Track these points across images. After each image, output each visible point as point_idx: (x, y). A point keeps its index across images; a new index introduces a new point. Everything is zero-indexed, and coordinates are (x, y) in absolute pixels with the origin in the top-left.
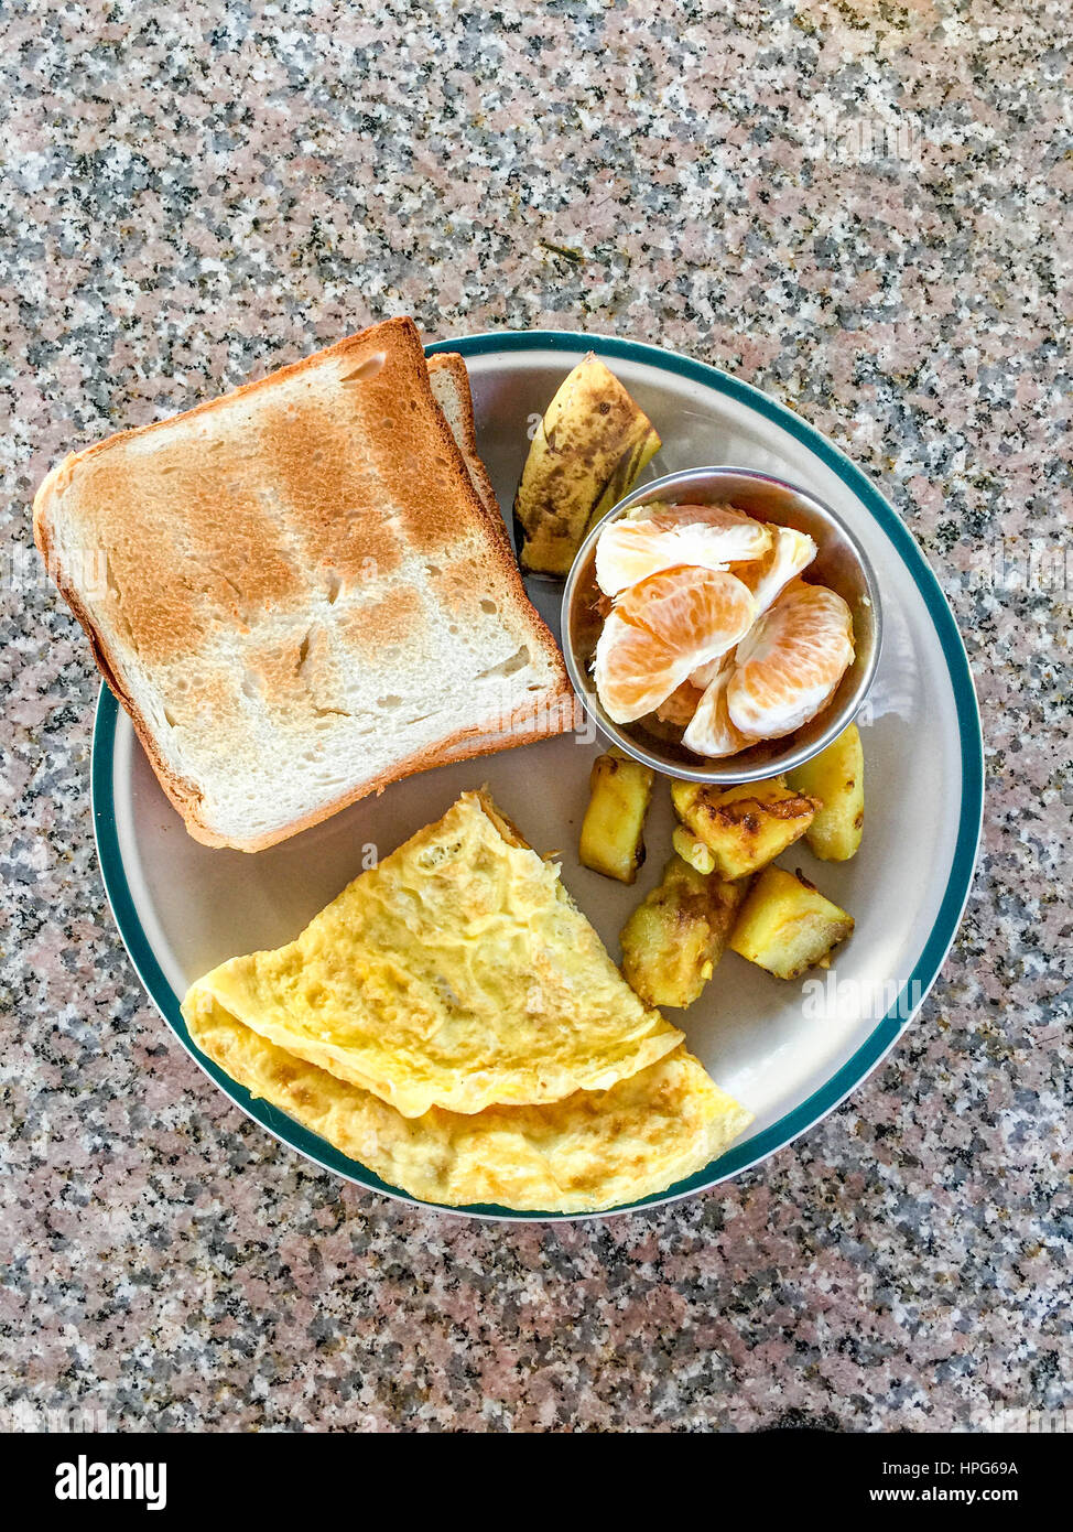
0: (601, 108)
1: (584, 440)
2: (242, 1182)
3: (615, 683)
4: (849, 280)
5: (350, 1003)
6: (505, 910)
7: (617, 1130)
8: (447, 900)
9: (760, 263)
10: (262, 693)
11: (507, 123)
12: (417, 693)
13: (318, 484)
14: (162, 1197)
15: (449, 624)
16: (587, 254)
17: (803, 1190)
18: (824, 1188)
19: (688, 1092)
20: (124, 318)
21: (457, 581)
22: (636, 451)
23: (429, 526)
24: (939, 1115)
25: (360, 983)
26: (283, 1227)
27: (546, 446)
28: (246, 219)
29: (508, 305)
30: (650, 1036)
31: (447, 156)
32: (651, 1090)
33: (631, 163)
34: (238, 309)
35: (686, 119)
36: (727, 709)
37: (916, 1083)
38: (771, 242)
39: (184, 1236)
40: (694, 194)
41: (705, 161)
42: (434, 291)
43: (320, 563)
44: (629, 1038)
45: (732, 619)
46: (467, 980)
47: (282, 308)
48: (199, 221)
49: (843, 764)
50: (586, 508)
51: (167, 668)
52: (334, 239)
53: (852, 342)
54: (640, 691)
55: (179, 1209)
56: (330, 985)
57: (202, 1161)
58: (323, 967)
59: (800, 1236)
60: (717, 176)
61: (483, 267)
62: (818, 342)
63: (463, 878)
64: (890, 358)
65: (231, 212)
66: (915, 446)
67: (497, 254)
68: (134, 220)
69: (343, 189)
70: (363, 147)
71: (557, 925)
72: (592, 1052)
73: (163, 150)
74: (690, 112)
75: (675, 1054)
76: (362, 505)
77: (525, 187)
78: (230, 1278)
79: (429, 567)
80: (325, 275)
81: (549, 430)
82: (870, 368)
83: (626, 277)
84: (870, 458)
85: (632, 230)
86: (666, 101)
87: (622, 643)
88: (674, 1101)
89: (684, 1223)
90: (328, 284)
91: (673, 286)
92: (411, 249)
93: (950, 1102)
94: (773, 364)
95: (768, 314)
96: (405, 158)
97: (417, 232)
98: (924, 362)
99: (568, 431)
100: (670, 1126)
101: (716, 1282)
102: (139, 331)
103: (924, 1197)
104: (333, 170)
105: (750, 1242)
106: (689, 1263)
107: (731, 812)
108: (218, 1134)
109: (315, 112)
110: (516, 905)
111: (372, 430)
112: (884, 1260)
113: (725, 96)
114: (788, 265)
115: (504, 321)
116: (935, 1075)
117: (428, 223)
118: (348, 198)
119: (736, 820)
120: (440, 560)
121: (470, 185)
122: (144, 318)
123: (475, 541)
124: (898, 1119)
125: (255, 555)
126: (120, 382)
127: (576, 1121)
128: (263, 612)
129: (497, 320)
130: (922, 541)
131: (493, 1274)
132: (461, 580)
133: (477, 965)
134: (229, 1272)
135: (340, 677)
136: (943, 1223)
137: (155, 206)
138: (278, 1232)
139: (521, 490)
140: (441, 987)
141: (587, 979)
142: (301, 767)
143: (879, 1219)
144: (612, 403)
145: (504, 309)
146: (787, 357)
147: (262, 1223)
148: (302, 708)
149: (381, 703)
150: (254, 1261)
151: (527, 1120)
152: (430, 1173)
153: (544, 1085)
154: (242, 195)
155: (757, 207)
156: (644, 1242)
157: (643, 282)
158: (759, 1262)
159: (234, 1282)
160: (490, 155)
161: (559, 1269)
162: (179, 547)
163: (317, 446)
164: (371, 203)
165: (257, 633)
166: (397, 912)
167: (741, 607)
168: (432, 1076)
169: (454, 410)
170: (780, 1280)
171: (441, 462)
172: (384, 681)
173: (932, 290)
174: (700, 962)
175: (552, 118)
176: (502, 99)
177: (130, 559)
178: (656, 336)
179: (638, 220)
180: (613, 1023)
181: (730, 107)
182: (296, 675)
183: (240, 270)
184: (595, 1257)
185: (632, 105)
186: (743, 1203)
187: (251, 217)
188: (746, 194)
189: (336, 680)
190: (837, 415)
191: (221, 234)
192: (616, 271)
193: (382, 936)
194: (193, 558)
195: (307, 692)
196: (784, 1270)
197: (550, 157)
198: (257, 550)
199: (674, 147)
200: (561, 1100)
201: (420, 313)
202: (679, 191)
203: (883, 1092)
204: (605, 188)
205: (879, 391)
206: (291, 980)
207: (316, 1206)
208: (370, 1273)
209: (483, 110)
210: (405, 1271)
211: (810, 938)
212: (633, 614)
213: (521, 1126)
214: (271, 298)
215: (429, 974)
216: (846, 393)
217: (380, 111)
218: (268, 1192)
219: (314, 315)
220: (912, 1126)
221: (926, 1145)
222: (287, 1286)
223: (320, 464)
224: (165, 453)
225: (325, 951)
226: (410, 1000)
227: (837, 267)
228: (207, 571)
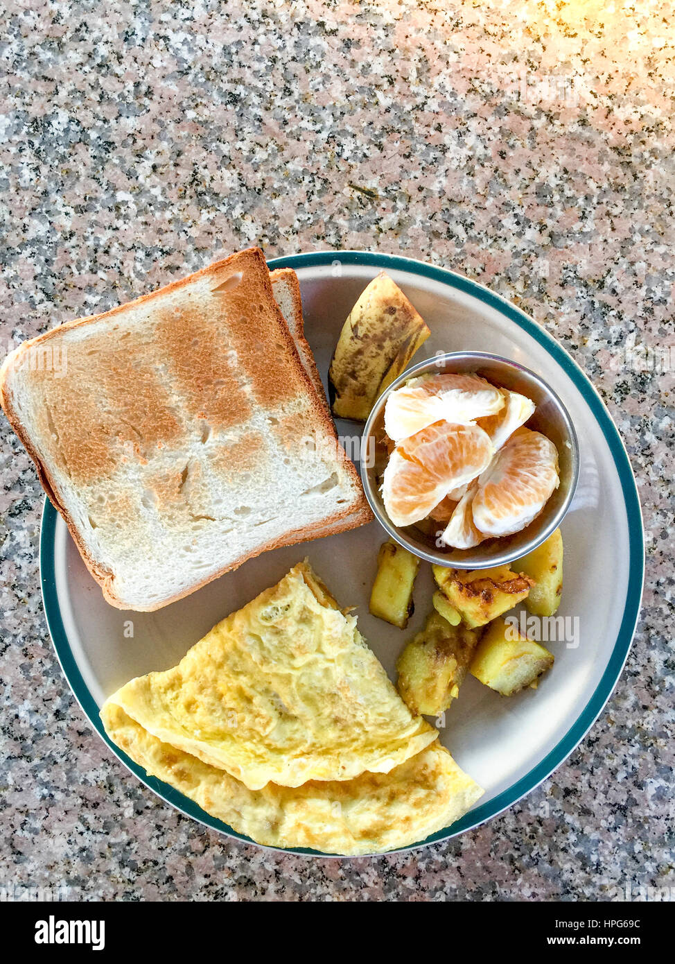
0: (392, 91)
1: (378, 332)
2: (142, 820)
3: (396, 500)
4: (559, 213)
5: (214, 711)
6: (319, 650)
7: (393, 797)
8: (280, 642)
9: (499, 201)
10: (156, 506)
11: (327, 101)
12: (262, 505)
13: (195, 362)
14: (88, 829)
15: (284, 458)
16: (381, 193)
17: (515, 831)
18: (528, 829)
19: (440, 773)
20: (64, 232)
21: (290, 428)
22: (413, 339)
23: (271, 391)
24: (606, 782)
25: (220, 697)
26: (169, 850)
27: (352, 334)
28: (148, 164)
29: (326, 228)
30: (415, 735)
31: (286, 123)
32: (416, 771)
33: (412, 129)
34: (142, 227)
35: (449, 99)
36: (472, 517)
37: (592, 760)
38: (506, 185)
39: (102, 855)
40: (455, 152)
41: (462, 128)
42: (276, 217)
43: (196, 416)
44: (402, 736)
45: (477, 458)
46: (293, 696)
47: (172, 227)
48: (115, 165)
49: (550, 554)
50: (378, 376)
51: (91, 488)
52: (208, 179)
53: (560, 257)
54: (413, 506)
55: (99, 838)
56: (200, 698)
57: (114, 807)
58: (196, 685)
59: (512, 860)
60: (470, 140)
61: (310, 201)
62: (537, 256)
63: (291, 628)
64: (586, 268)
65: (137, 159)
66: (601, 329)
67: (319, 191)
68: (71, 164)
69: (214, 144)
70: (228, 116)
71: (354, 660)
72: (376, 745)
73: (91, 115)
74: (453, 94)
75: (432, 746)
76: (225, 376)
77: (338, 145)
78: (133, 883)
79: (270, 419)
80: (202, 205)
81: (354, 322)
82: (572, 274)
83: (407, 209)
84: (570, 337)
85: (412, 176)
86: (436, 86)
87: (402, 472)
88: (430, 779)
89: (435, 851)
90: (203, 211)
91: (439, 216)
92: (260, 187)
93: (613, 773)
94: (506, 270)
95: (503, 237)
96: (257, 123)
97: (265, 176)
98: (609, 271)
99: (367, 325)
100: (428, 796)
101: (455, 890)
102: (74, 241)
103: (594, 836)
104: (207, 131)
105: (479, 864)
106: (438, 877)
107: (473, 587)
108: (125, 788)
109: (195, 90)
110: (326, 647)
111: (233, 325)
112: (566, 876)
113: (477, 83)
114: (517, 202)
115: (323, 238)
116: (605, 755)
117: (272, 169)
118: (218, 151)
119: (477, 593)
120: (278, 414)
121: (302, 144)
122: (78, 233)
123: (303, 401)
124: (579, 784)
125: (152, 410)
126: (61, 276)
127: (364, 790)
128: (157, 450)
129: (318, 238)
130: (604, 395)
131: (308, 883)
132: (293, 428)
133: (300, 686)
134: (132, 879)
135: (209, 494)
136: (606, 852)
137: (86, 155)
138: (165, 853)
139: (334, 363)
140: (275, 699)
141: (374, 697)
142: (182, 556)
143: (564, 850)
144: (397, 307)
145: (323, 230)
146: (516, 266)
147: (154, 848)
148: (183, 515)
149: (236, 512)
150: (149, 872)
151: (332, 790)
152: (267, 826)
153: (344, 768)
154: (145, 148)
155: (497, 161)
156: (408, 863)
157: (419, 214)
158: (484, 877)
159: (135, 886)
160: (315, 123)
161: (352, 880)
162: (99, 405)
163: (195, 336)
164: (233, 154)
165: (153, 464)
166: (246, 649)
167: (484, 449)
168: (269, 760)
169: (288, 308)
170: (498, 889)
171: (279, 347)
172: (239, 497)
173: (616, 221)
174: (450, 686)
175: (358, 97)
176: (324, 83)
177: (65, 413)
178: (427, 250)
179: (416, 169)
180: (391, 727)
181: (480, 91)
182: (179, 492)
183: (143, 200)
184: (376, 873)
185: (413, 88)
186: (474, 839)
187: (151, 163)
188: (490, 152)
189: (206, 496)
190: (548, 306)
191: (131, 175)
192: (400, 205)
193: (235, 665)
194: (109, 412)
195: (187, 504)
196: (501, 883)
197: (357, 124)
198: (153, 407)
199: (441, 119)
200: (355, 778)
201: (266, 232)
202: (444, 149)
203: (570, 766)
204: (394, 147)
205: (578, 291)
206: (174, 694)
207: (190, 837)
208: (226, 881)
209: (310, 90)
210: (249, 880)
211: (524, 670)
212: (410, 453)
213: (328, 794)
214: (164, 220)
215: (267, 691)
216: (555, 292)
217: (240, 90)
218: (158, 827)
219: (194, 232)
220: (588, 789)
221: (597, 801)
222: (171, 889)
223: (197, 348)
224: (89, 341)
225: (197, 674)
226: (254, 709)
227: (551, 204)
228: (117, 421)
